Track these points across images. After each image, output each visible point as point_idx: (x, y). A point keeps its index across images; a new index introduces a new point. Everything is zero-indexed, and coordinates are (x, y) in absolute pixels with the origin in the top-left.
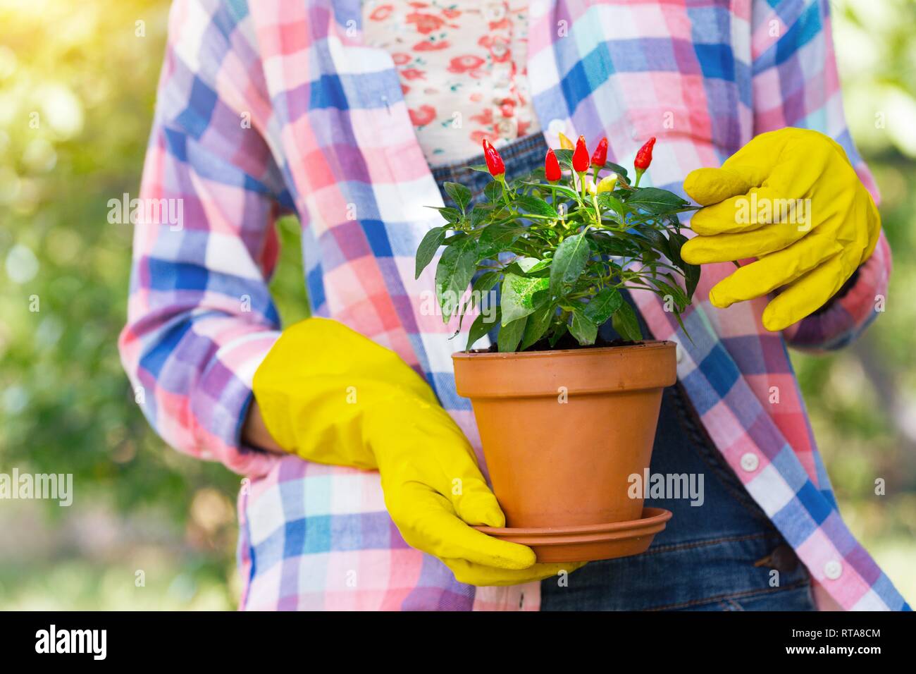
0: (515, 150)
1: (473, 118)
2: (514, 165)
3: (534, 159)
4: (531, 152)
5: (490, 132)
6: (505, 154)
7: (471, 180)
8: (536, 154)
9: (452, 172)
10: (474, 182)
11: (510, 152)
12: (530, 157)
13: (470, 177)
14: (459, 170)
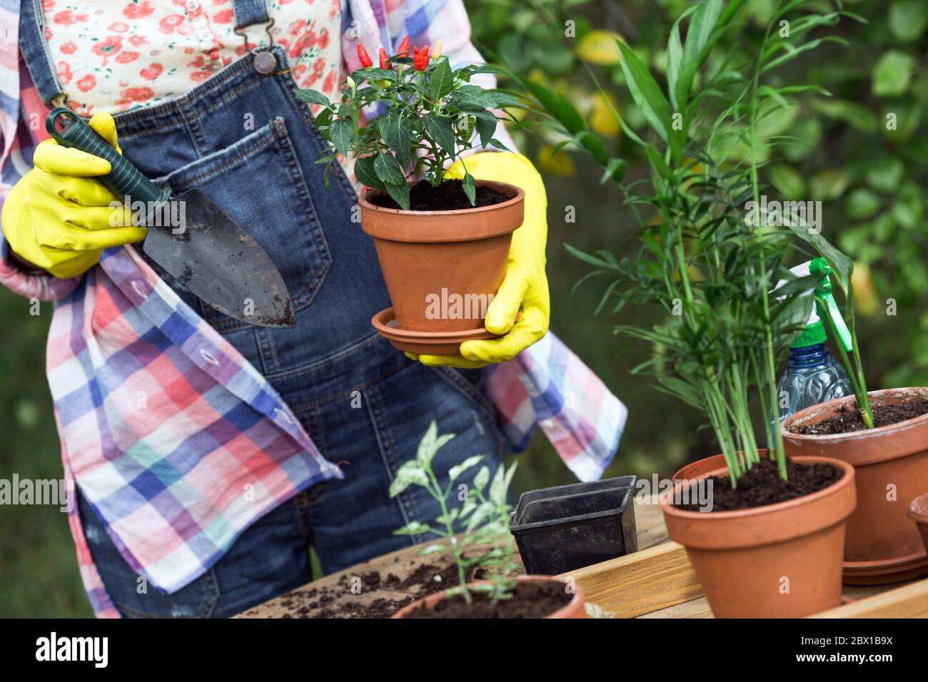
0: (220, 78)
1: (189, 65)
2: (222, 90)
3: (235, 83)
4: (232, 78)
5: (204, 71)
6: (214, 83)
7: (191, 108)
8: (236, 79)
9: (177, 105)
10: (194, 109)
11: (217, 81)
12: (232, 81)
13: (191, 105)
14: (182, 103)
